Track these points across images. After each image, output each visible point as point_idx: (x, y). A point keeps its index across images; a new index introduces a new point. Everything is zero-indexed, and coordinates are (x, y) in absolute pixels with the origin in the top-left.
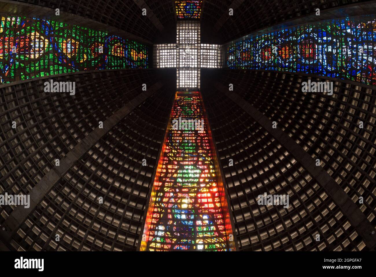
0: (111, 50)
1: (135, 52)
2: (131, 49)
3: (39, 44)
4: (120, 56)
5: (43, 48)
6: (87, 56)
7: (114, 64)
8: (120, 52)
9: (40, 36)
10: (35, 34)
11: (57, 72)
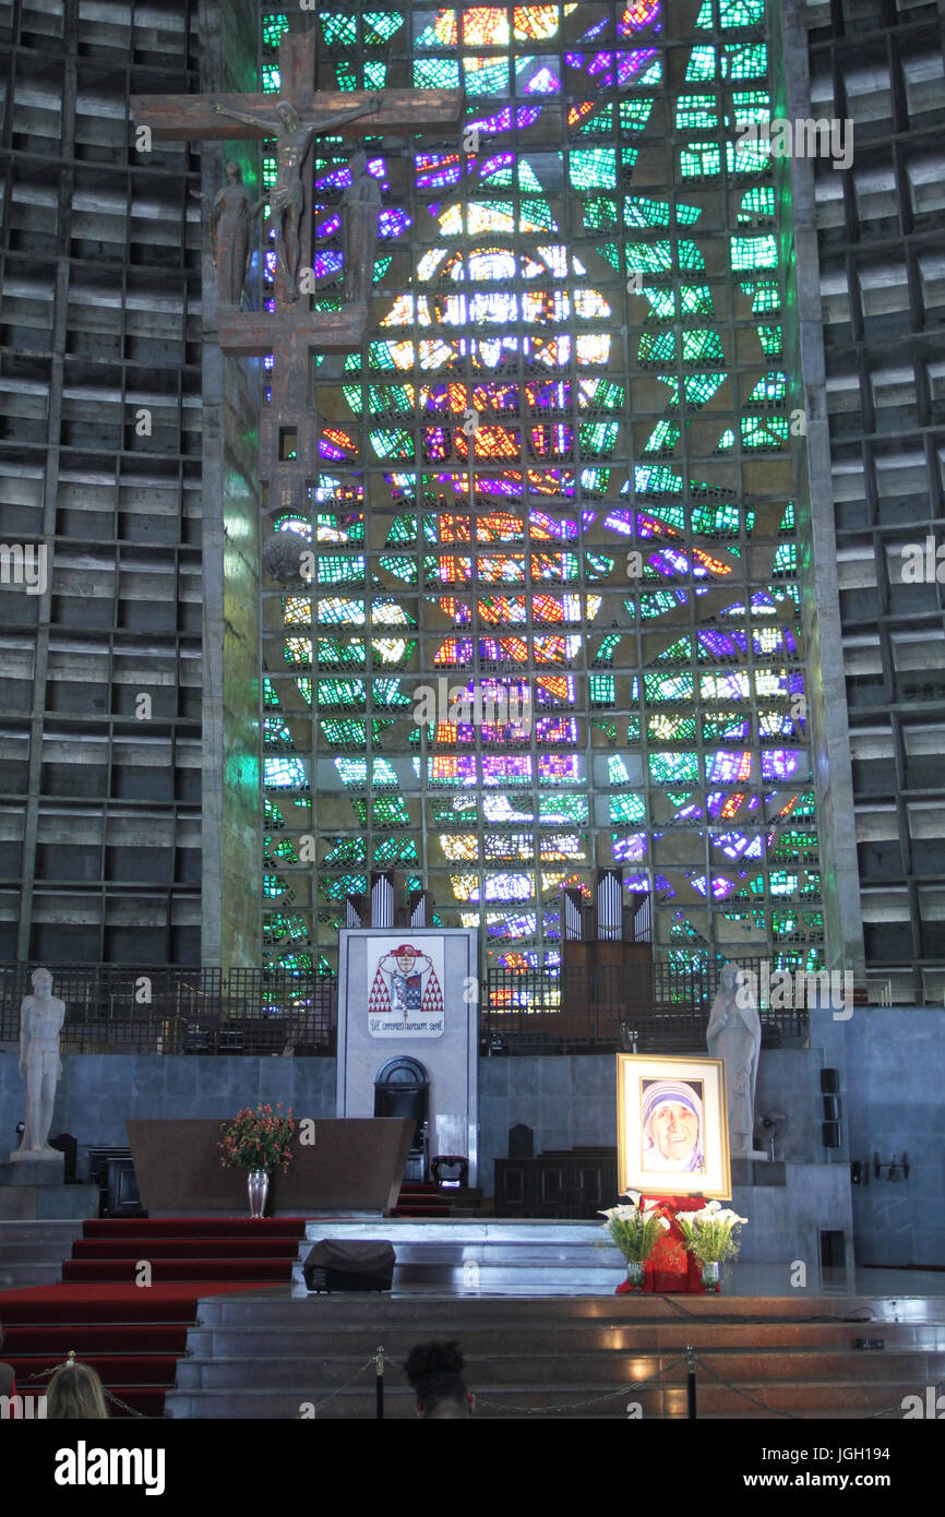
3: (489, 287)
5: (522, 246)
9: (418, 289)
10: (402, 333)
11: (738, 98)
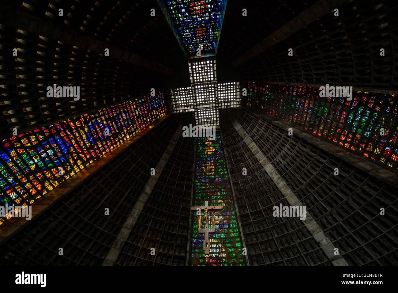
0: (210, 175)
1: (207, 149)
2: (205, 155)
3: (214, 248)
4: (213, 166)
6: (219, 199)
7: (222, 171)
8: (210, 166)
11: (235, 229)
